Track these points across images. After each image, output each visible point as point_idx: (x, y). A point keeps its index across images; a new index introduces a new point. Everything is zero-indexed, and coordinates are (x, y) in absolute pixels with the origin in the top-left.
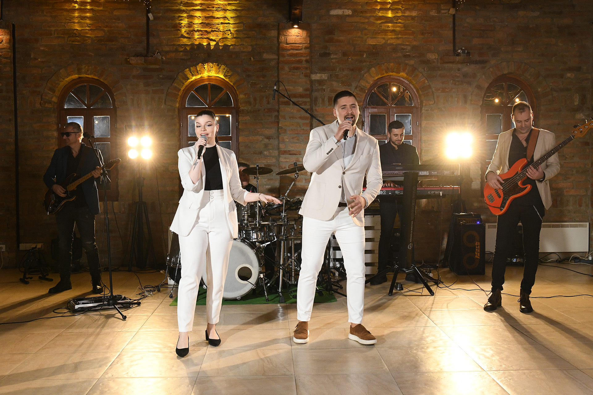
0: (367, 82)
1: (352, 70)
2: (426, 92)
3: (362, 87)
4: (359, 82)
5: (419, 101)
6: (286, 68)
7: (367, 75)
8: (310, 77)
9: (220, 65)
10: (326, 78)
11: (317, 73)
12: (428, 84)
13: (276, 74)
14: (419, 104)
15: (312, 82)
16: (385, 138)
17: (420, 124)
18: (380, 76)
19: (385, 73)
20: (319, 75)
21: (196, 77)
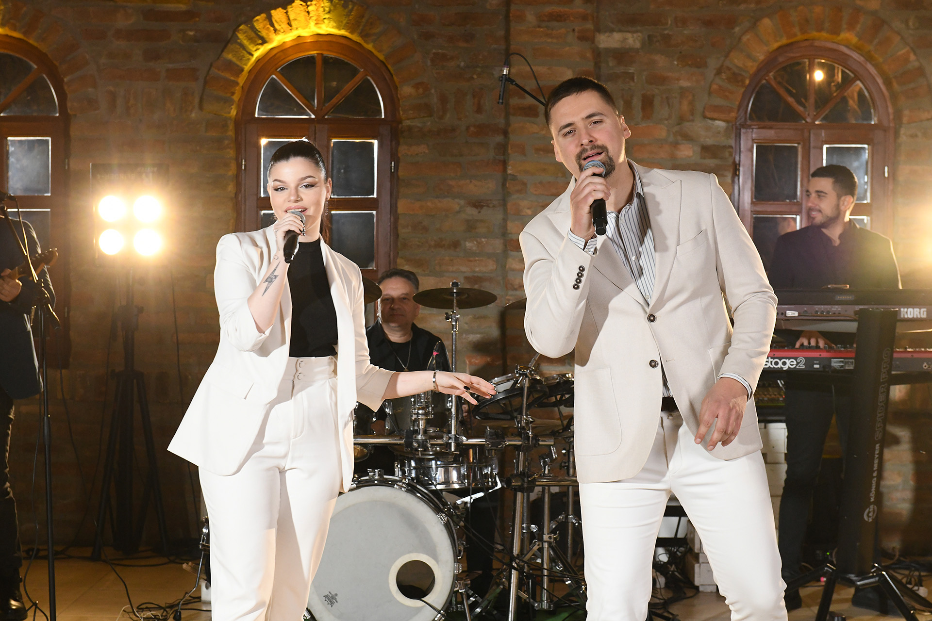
0: (749, 56)
1: (709, 23)
2: (912, 85)
3: (736, 71)
4: (727, 56)
5: (891, 110)
6: (531, 17)
7: (748, 37)
8: (592, 40)
9: (350, 7)
10: (638, 45)
11: (612, 31)
12: (916, 64)
13: (501, 33)
14: (891, 117)
15: (598, 55)
16: (795, 209)
17: (893, 174)
18: (784, 41)
19: (799, 33)
20: (617, 36)
21: (285, 36)
